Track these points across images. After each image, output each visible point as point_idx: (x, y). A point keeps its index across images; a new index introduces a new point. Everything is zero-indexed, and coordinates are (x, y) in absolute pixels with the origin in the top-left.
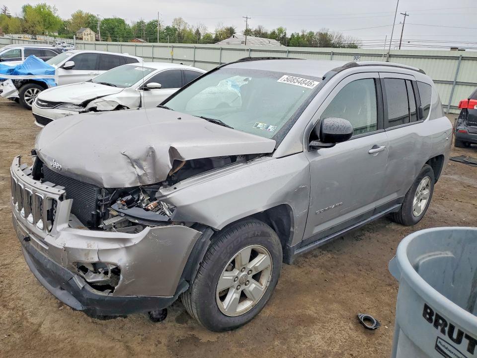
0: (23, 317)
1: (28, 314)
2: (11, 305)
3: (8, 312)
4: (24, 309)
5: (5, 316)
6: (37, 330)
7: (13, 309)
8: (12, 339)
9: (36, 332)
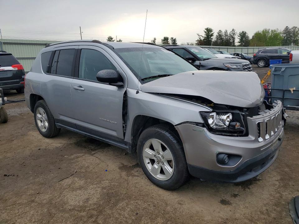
0: (279, 187)
1: (276, 187)
2: (278, 195)
3: (283, 193)
4: (275, 189)
5: (286, 193)
6: (280, 180)
7: (279, 193)
8: (293, 184)
9: (281, 179)
